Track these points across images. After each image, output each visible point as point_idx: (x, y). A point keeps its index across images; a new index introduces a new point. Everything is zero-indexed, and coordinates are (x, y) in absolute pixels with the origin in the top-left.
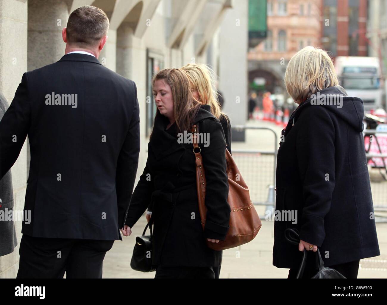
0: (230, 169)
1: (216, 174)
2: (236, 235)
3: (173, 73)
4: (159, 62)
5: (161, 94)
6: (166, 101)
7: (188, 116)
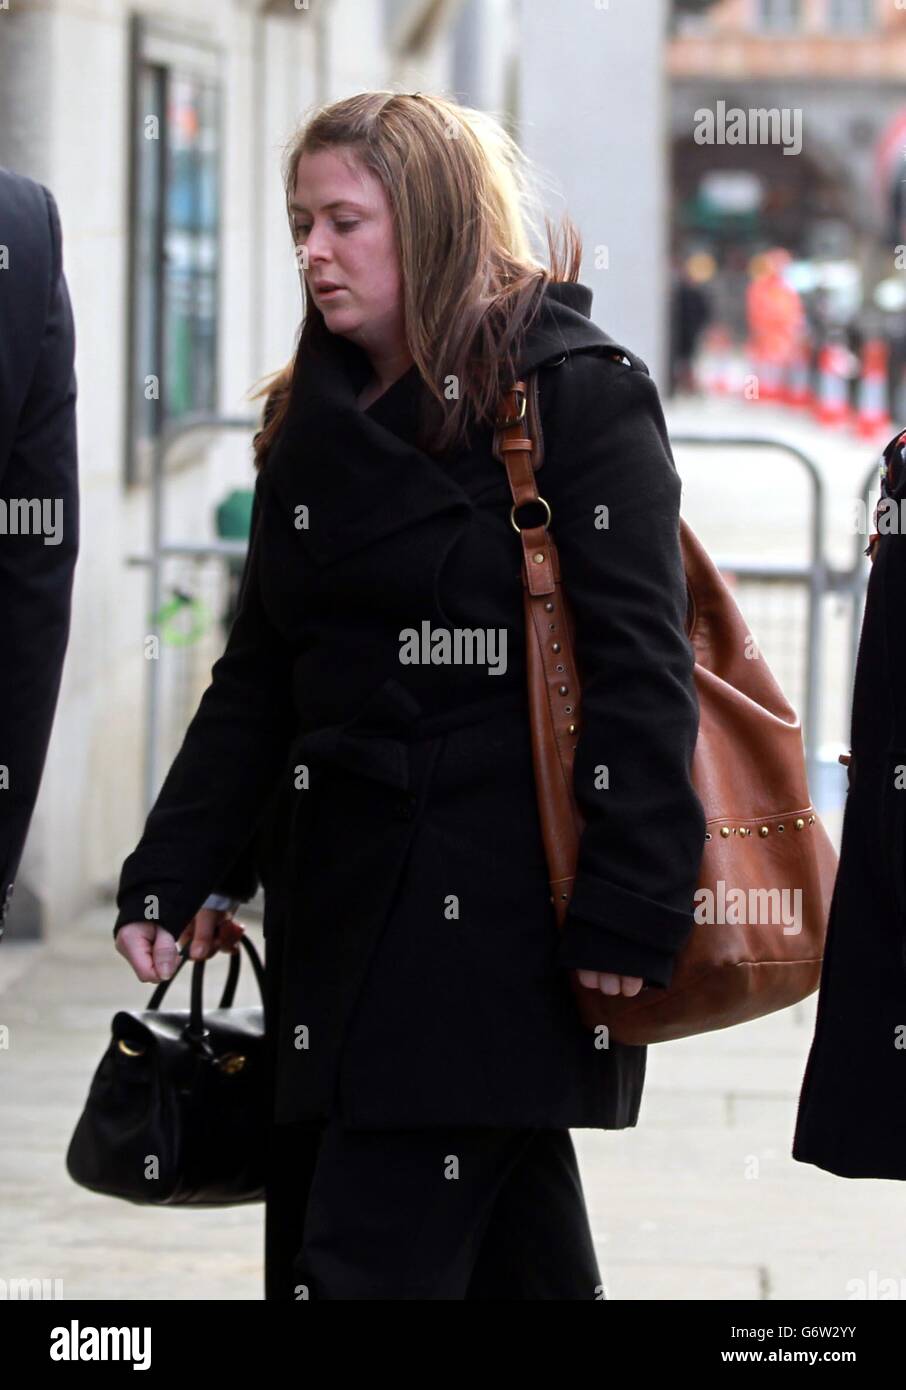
0: (701, 619)
1: (635, 633)
2: (735, 959)
3: (397, 114)
4: (199, 85)
5: (332, 223)
6: (359, 258)
7: (488, 328)
